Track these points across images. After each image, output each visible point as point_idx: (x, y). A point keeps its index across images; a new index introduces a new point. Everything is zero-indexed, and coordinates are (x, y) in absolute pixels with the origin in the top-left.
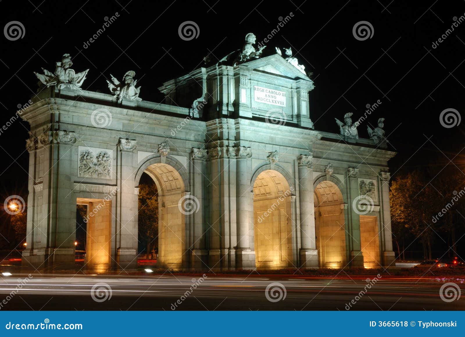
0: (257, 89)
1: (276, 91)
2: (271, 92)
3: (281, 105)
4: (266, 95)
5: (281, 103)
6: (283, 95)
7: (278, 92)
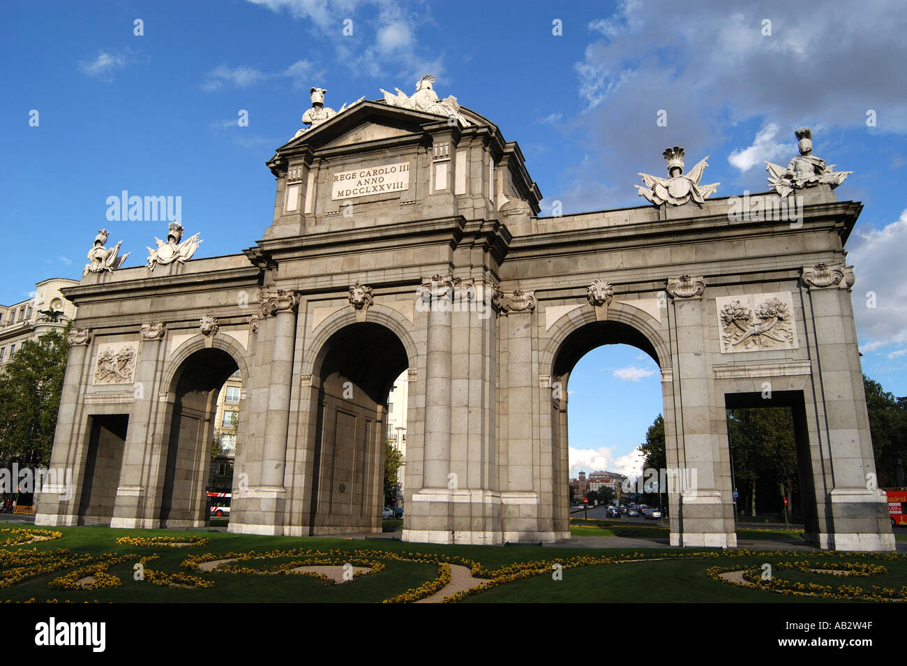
0: (339, 179)
1: (384, 167)
2: (372, 174)
3: (396, 190)
4: (360, 182)
5: (396, 184)
6: (402, 170)
7: (389, 167)
